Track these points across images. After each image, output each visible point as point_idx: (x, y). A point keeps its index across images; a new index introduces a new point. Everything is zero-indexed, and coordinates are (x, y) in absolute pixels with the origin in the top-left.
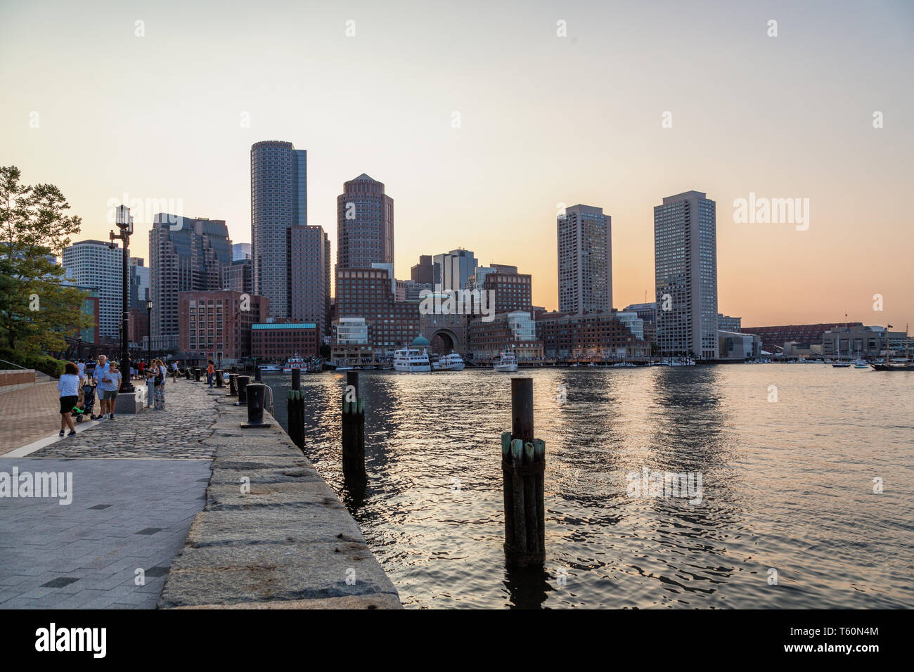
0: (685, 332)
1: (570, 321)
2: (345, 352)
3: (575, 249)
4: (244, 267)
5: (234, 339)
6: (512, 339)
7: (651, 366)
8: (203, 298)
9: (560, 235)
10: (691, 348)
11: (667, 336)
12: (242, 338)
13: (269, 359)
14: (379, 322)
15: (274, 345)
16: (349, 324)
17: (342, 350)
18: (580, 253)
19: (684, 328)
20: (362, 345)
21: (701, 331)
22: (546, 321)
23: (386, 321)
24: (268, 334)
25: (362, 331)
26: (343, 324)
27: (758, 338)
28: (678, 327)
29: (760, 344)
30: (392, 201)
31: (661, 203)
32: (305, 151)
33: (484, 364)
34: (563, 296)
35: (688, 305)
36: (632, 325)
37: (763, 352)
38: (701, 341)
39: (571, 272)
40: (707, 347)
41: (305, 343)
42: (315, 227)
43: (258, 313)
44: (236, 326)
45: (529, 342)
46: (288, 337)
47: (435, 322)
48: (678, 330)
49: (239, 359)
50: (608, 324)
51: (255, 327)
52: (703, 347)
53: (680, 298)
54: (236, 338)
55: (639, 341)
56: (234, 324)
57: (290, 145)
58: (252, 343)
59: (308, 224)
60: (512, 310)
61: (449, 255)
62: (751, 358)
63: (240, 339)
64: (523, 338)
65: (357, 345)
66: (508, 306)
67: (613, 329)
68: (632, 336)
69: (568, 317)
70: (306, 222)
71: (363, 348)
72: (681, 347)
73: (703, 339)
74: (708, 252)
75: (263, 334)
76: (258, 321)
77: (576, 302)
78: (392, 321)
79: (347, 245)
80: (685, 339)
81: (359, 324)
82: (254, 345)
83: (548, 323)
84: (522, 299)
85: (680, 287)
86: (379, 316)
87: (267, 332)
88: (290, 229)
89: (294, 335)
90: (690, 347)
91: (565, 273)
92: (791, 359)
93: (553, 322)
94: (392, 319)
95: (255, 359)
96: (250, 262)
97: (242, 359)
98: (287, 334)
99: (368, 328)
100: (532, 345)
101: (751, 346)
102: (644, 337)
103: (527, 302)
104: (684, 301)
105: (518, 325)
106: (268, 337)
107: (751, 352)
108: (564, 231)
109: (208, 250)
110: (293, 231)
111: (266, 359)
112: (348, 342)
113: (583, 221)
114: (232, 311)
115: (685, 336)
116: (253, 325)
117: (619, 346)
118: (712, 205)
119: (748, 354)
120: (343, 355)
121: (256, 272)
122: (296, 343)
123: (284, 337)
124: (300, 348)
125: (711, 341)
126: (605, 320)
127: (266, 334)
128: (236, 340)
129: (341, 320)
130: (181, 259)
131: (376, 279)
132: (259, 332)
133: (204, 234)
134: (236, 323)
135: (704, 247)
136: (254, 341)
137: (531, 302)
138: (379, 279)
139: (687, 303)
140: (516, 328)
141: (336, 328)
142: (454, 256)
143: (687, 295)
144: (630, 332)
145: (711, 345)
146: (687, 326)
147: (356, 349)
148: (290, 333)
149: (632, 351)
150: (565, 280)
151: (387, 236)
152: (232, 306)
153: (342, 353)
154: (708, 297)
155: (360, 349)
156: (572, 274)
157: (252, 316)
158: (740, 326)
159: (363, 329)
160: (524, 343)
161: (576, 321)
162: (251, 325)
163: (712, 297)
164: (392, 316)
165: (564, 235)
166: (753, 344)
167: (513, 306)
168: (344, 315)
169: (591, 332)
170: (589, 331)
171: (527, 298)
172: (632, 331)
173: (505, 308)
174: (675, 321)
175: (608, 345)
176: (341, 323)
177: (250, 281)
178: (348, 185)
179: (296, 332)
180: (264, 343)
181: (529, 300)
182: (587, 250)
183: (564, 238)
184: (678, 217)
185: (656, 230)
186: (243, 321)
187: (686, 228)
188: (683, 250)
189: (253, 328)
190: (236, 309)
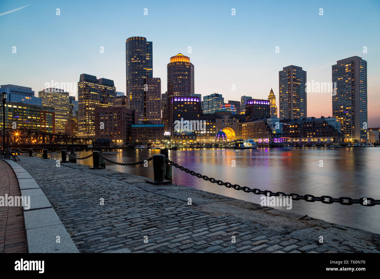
3: (289, 88)
4: (123, 99)
5: (123, 132)
8: (107, 111)
9: (281, 81)
18: (292, 90)
21: (360, 129)
28: (346, 127)
30: (193, 66)
31: (336, 63)
32: (152, 42)
35: (352, 115)
36: (335, 125)
38: (360, 134)
40: (363, 137)
41: (159, 134)
42: (157, 78)
43: (134, 119)
44: (124, 125)
45: (280, 134)
46: (150, 131)
49: (125, 143)
51: (133, 126)
52: (361, 137)
53: (347, 112)
54: (124, 132)
55: (339, 133)
56: (123, 125)
57: (145, 39)
59: (154, 77)
63: (125, 133)
66: (258, 116)
68: (336, 131)
75: (137, 130)
76: (134, 123)
82: (132, 135)
84: (265, 112)
85: (347, 106)
87: (139, 129)
89: (153, 130)
90: (353, 137)
95: (133, 142)
96: (125, 97)
97: (126, 142)
100: (281, 136)
102: (341, 131)
103: (268, 114)
105: (274, 125)
109: (105, 92)
110: (147, 80)
111: (139, 142)
114: (122, 117)
117: (328, 136)
118: (365, 63)
122: (154, 134)
124: (156, 137)
125: (365, 134)
126: (318, 122)
128: (124, 133)
131: (193, 102)
132: (135, 129)
133: (103, 84)
136: (132, 133)
138: (195, 102)
140: (273, 127)
142: (213, 97)
146: (352, 126)
148: (151, 129)
149: (336, 139)
151: (191, 83)
152: (122, 115)
157: (131, 120)
160: (278, 134)
161: (300, 123)
162: (131, 125)
165: (283, 81)
170: (308, 128)
171: (268, 112)
172: (335, 128)
173: (257, 117)
175: (321, 136)
178: (172, 58)
180: (137, 134)
182: (295, 88)
184: (347, 70)
185: (333, 77)
186: (127, 123)
187: (352, 76)
188: (350, 87)
189: (132, 127)
190: (124, 117)
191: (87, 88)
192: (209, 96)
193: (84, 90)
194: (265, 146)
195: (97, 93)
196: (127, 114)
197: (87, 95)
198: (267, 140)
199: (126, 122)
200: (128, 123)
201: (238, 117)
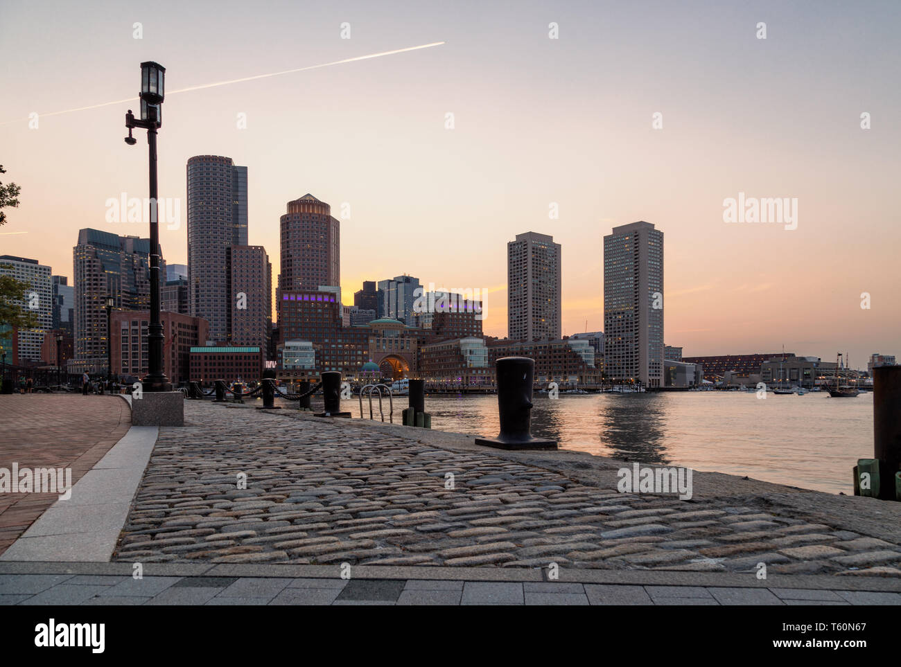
0: (632, 360)
1: (522, 349)
2: (291, 377)
3: (525, 277)
4: (180, 289)
5: (171, 363)
6: (464, 365)
7: (603, 392)
8: (135, 319)
9: (511, 262)
10: (638, 377)
11: (614, 365)
12: (180, 362)
13: (209, 383)
14: (326, 347)
15: (215, 369)
16: (296, 348)
17: (288, 375)
18: (530, 280)
19: (632, 357)
20: (310, 370)
21: (648, 359)
22: (497, 348)
23: (333, 346)
24: (208, 358)
25: (309, 355)
26: (289, 348)
27: (700, 367)
28: (625, 355)
29: (702, 373)
30: (338, 223)
31: (611, 233)
32: (246, 168)
33: (435, 390)
34: (513, 323)
35: (636, 334)
36: (584, 353)
37: (705, 381)
38: (648, 369)
39: (521, 299)
40: (653, 375)
41: (248, 367)
42: (257, 247)
43: (196, 335)
45: (482, 369)
46: (229, 361)
47: (384, 347)
48: (625, 359)
50: (560, 351)
51: (193, 350)
52: (650, 375)
53: (628, 327)
54: (173, 361)
55: (590, 369)
56: (171, 348)
57: (229, 161)
58: (191, 367)
59: (250, 244)
60: (464, 337)
61: (393, 281)
62: (694, 386)
63: (177, 363)
64: (475, 364)
65: (303, 370)
66: (458, 332)
67: (565, 357)
68: (584, 363)
69: (519, 344)
70: (247, 242)
71: (310, 373)
72: (628, 375)
73: (650, 367)
74: (655, 282)
75: (203, 358)
76: (196, 344)
77: (525, 330)
78: (340, 346)
79: (290, 267)
80: (632, 368)
81: (306, 348)
82: (192, 369)
83: (500, 349)
84: (473, 325)
85: (628, 316)
86: (326, 341)
87: (206, 356)
88: (229, 249)
89: (237, 359)
90: (636, 375)
91: (515, 300)
92: (732, 387)
93: (504, 349)
94: (340, 344)
96: (186, 283)
98: (228, 358)
99: (316, 353)
100: (484, 372)
101: (693, 375)
102: (595, 365)
103: (477, 329)
104: (632, 330)
105: (471, 351)
106: (208, 361)
107: (693, 380)
108: (514, 258)
109: (140, 270)
110: (232, 251)
111: (206, 383)
112: (294, 366)
113: (533, 248)
114: (169, 333)
115: (632, 364)
116: (192, 348)
117: (570, 373)
118: (660, 236)
119: (691, 383)
120: (289, 381)
121: (192, 293)
122: (238, 367)
123: (225, 361)
124: (242, 373)
125: (657, 370)
126: (557, 348)
127: (206, 358)
128: (173, 364)
129: (287, 344)
130: (109, 278)
131: (323, 303)
132: (199, 355)
133: (135, 252)
134: (173, 346)
135: (652, 278)
136: (192, 365)
137: (481, 329)
138: (326, 303)
139: (634, 332)
140: (468, 355)
141: (282, 353)
142: (399, 282)
143: (634, 324)
144: (581, 359)
145: (657, 373)
146: (634, 354)
147: (303, 374)
148: (232, 358)
149: (584, 378)
150: (515, 307)
151: (333, 259)
152: (168, 328)
153: (288, 378)
154: (655, 326)
155: (307, 374)
156: (522, 301)
157: (190, 338)
158: (681, 355)
159: (309, 353)
160: (477, 369)
161: (528, 349)
162: (189, 348)
163: (658, 327)
164: (340, 341)
165: (514, 262)
166: (695, 373)
167: (463, 332)
168: (290, 339)
169: (543, 360)
170: (540, 358)
171: (477, 325)
172: (584, 358)
173: (456, 334)
174: (623, 350)
175: (560, 373)
176: (287, 347)
177: (186, 302)
178: (292, 205)
179: (239, 356)
180: (203, 367)
181: (479, 327)
182: (537, 278)
183: (514, 266)
184: (627, 247)
185: (605, 259)
186: (180, 344)
187: (636, 259)
188: (631, 280)
189: (191, 351)
190: (173, 331)
191: (94, 262)
192: (390, 281)
193: (89, 266)
194: (451, 391)
195: (119, 273)
196: (180, 325)
197: (95, 277)
198: (458, 380)
199: (179, 342)
200: (182, 344)
201: (416, 333)
